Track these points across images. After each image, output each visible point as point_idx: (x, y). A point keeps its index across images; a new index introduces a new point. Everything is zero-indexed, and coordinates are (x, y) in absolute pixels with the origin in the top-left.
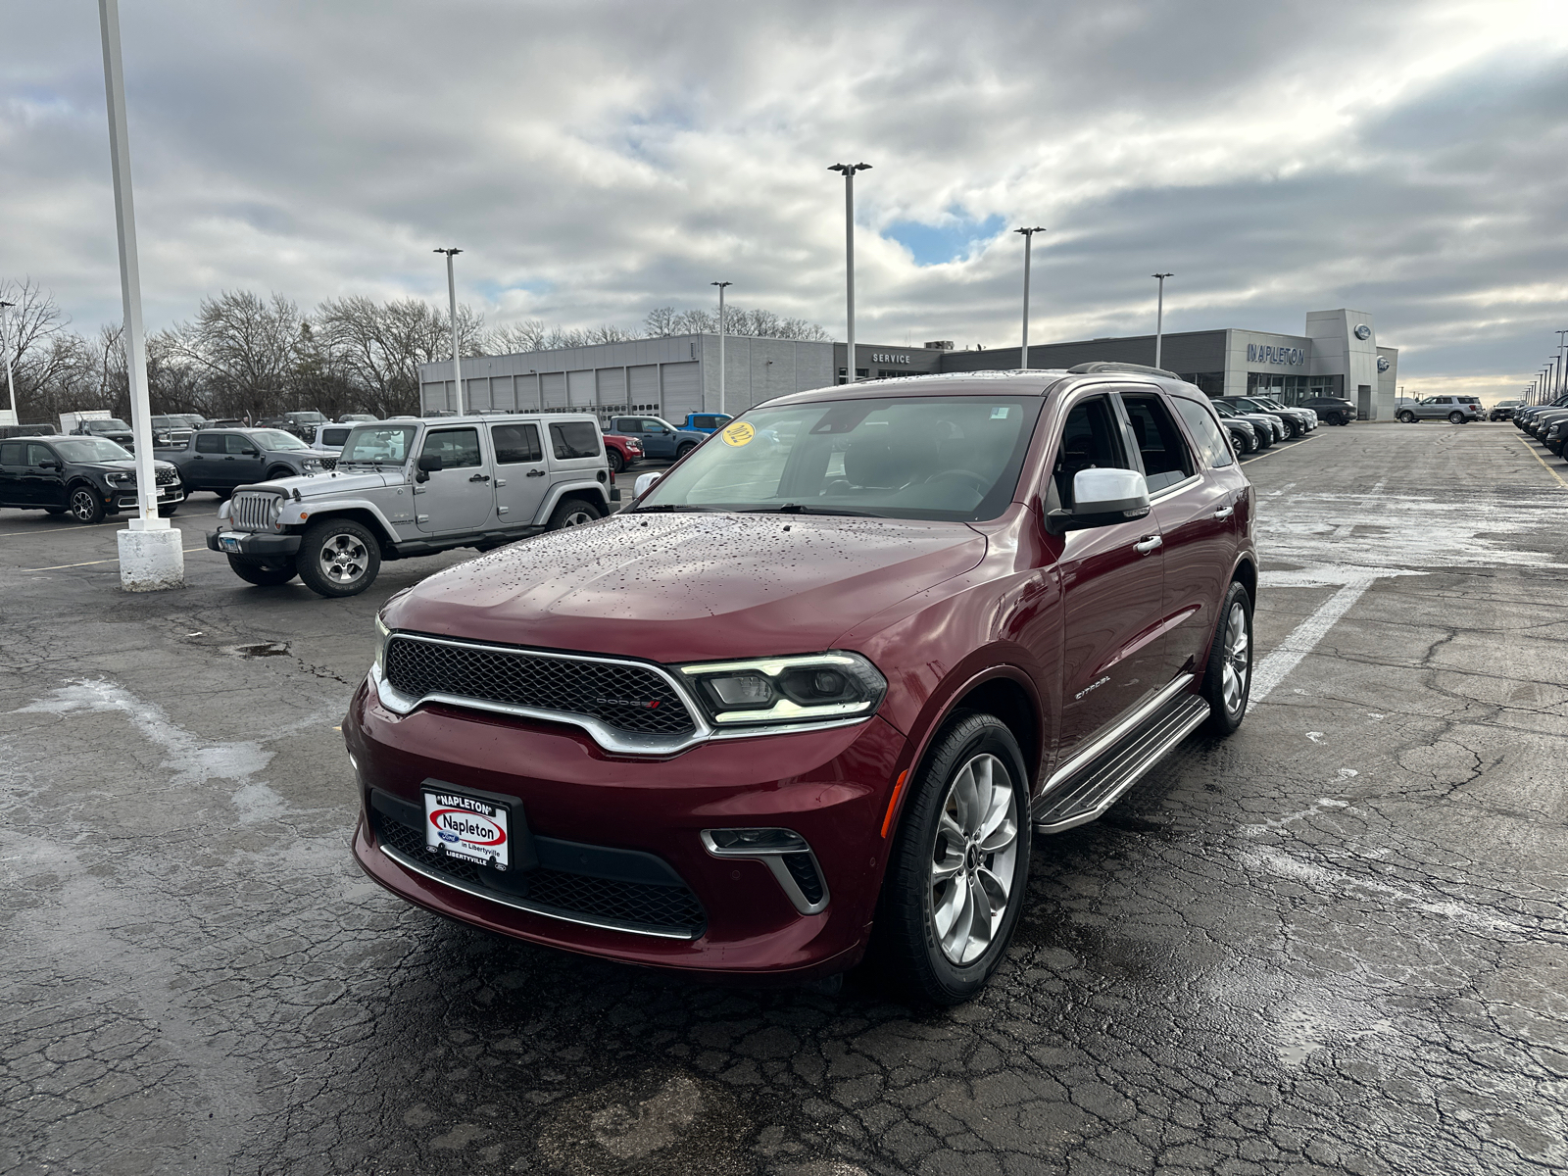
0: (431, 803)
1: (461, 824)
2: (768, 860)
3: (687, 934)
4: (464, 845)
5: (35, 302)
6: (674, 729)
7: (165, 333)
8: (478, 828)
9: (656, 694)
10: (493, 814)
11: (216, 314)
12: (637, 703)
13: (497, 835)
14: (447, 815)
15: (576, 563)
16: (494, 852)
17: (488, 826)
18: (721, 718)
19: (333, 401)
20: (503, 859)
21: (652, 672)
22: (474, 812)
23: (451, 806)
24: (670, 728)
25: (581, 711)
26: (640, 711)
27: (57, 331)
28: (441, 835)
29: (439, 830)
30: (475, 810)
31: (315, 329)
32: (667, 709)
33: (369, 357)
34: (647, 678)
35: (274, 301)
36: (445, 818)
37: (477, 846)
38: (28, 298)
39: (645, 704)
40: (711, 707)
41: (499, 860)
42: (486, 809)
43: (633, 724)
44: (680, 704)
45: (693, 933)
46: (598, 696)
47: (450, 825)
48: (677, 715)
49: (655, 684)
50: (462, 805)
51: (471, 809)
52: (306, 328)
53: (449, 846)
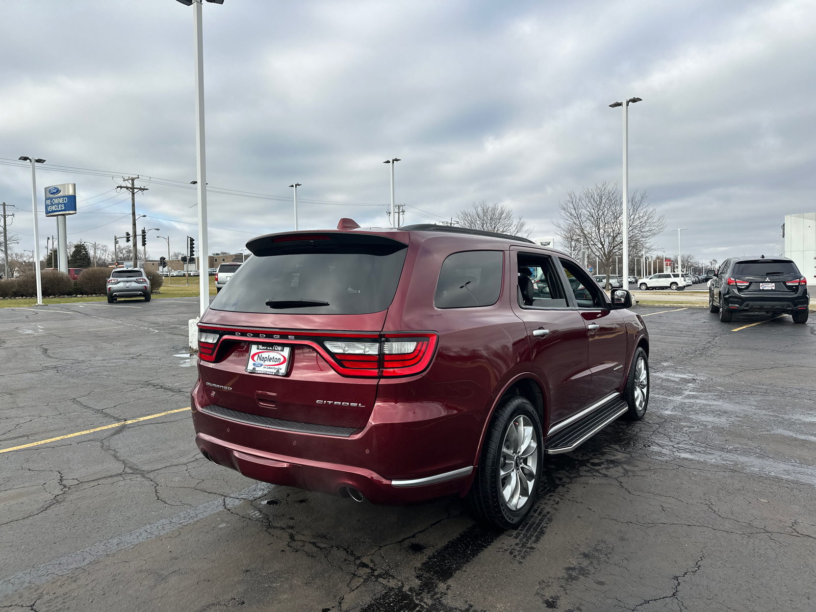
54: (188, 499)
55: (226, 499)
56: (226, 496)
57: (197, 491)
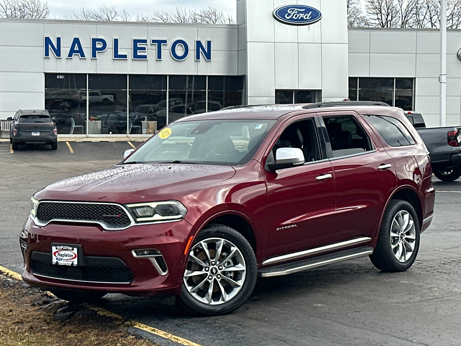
0: (54, 249)
1: (63, 254)
2: (150, 258)
3: (128, 282)
4: (64, 261)
6: (125, 223)
8: (68, 255)
9: (120, 213)
10: (73, 250)
12: (115, 216)
13: (74, 256)
14: (59, 252)
15: (98, 179)
16: (73, 261)
17: (71, 254)
18: (138, 220)
20: (76, 263)
21: (119, 207)
22: (67, 250)
23: (60, 249)
24: (124, 223)
25: (99, 220)
26: (116, 218)
28: (57, 259)
29: (56, 258)
30: (68, 249)
32: (123, 217)
34: (117, 208)
36: (58, 253)
37: (68, 260)
39: (117, 216)
40: (135, 216)
41: (74, 263)
42: (71, 248)
43: (114, 223)
44: (127, 216)
45: (130, 282)
46: (103, 214)
47: (60, 255)
48: (126, 219)
49: (120, 210)
50: (64, 248)
51: (66, 249)
53: (59, 262)
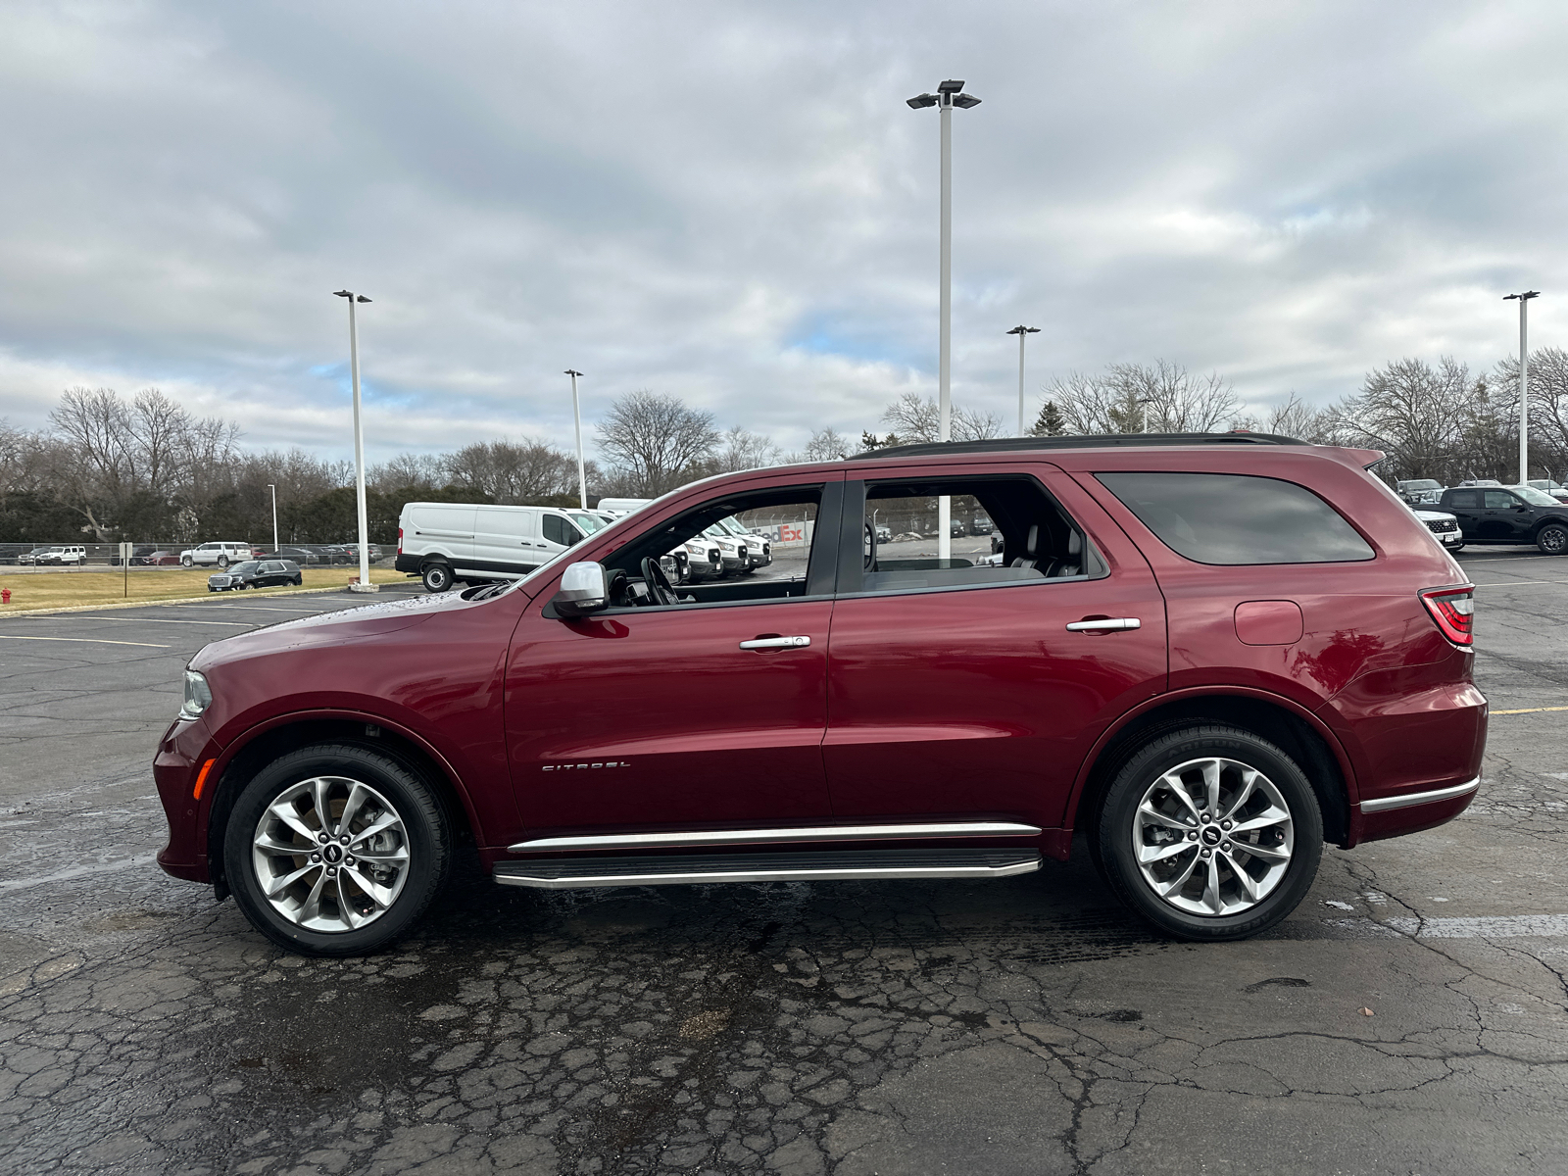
5: (1218, 392)
7: (1332, 408)
11: (1381, 385)
19: (1503, 465)
27: (1234, 416)
31: (1493, 389)
33: (1555, 414)
35: (1443, 366)
38: (1214, 389)
52: (1482, 388)
54: (1493, 954)
55: (1413, 934)
56: (1412, 937)
57: (1469, 965)
